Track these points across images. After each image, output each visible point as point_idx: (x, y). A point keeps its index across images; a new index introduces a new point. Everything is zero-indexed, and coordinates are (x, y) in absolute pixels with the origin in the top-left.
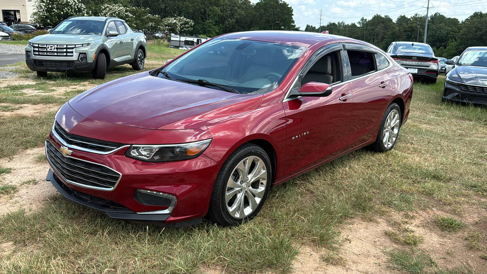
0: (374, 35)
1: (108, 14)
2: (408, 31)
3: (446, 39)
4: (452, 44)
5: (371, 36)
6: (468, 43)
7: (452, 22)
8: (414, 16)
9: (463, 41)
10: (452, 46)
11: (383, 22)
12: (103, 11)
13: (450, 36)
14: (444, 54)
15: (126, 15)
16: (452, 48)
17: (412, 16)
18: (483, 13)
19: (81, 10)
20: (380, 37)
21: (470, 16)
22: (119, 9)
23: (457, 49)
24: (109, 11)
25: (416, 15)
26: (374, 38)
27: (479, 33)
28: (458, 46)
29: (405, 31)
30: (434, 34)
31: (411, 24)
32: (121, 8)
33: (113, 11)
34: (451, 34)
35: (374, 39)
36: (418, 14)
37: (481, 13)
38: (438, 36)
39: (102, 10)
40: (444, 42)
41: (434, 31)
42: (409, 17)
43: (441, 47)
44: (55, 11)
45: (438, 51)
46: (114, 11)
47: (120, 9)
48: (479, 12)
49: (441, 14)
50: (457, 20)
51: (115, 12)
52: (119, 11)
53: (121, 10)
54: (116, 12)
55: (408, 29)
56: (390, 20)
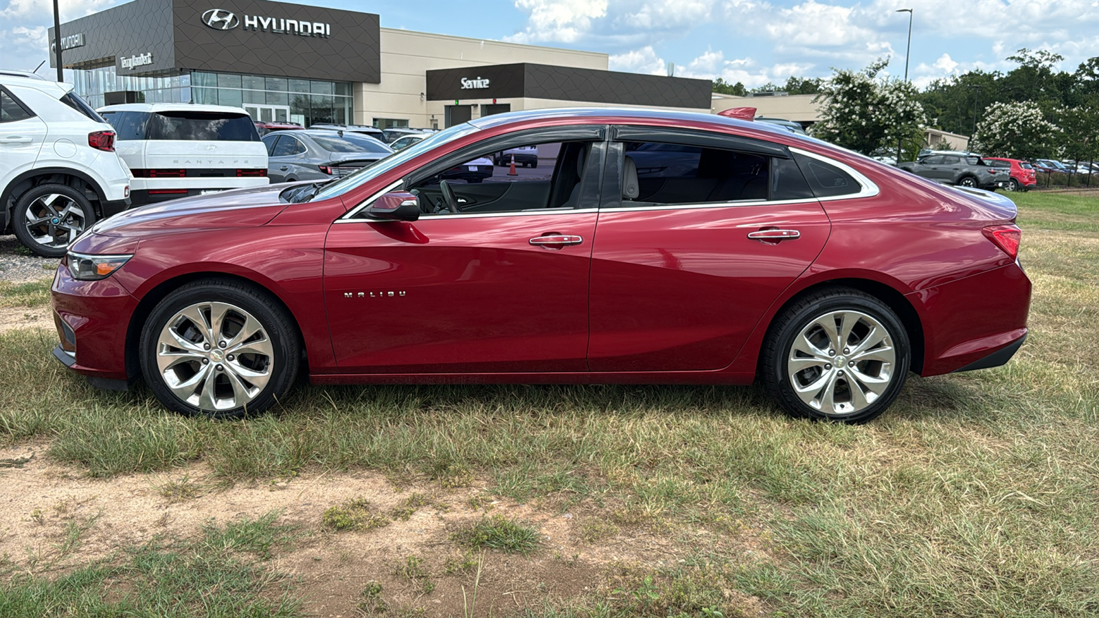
1: (996, 123)
12: (987, 118)
15: (1041, 126)
19: (914, 116)
22: (1025, 114)
24: (1000, 117)
32: (1033, 111)
33: (1009, 117)
39: (986, 116)
44: (854, 120)
46: (1011, 118)
47: (1029, 113)
51: (1015, 121)
52: (1025, 117)
53: (1032, 115)
54: (1017, 119)
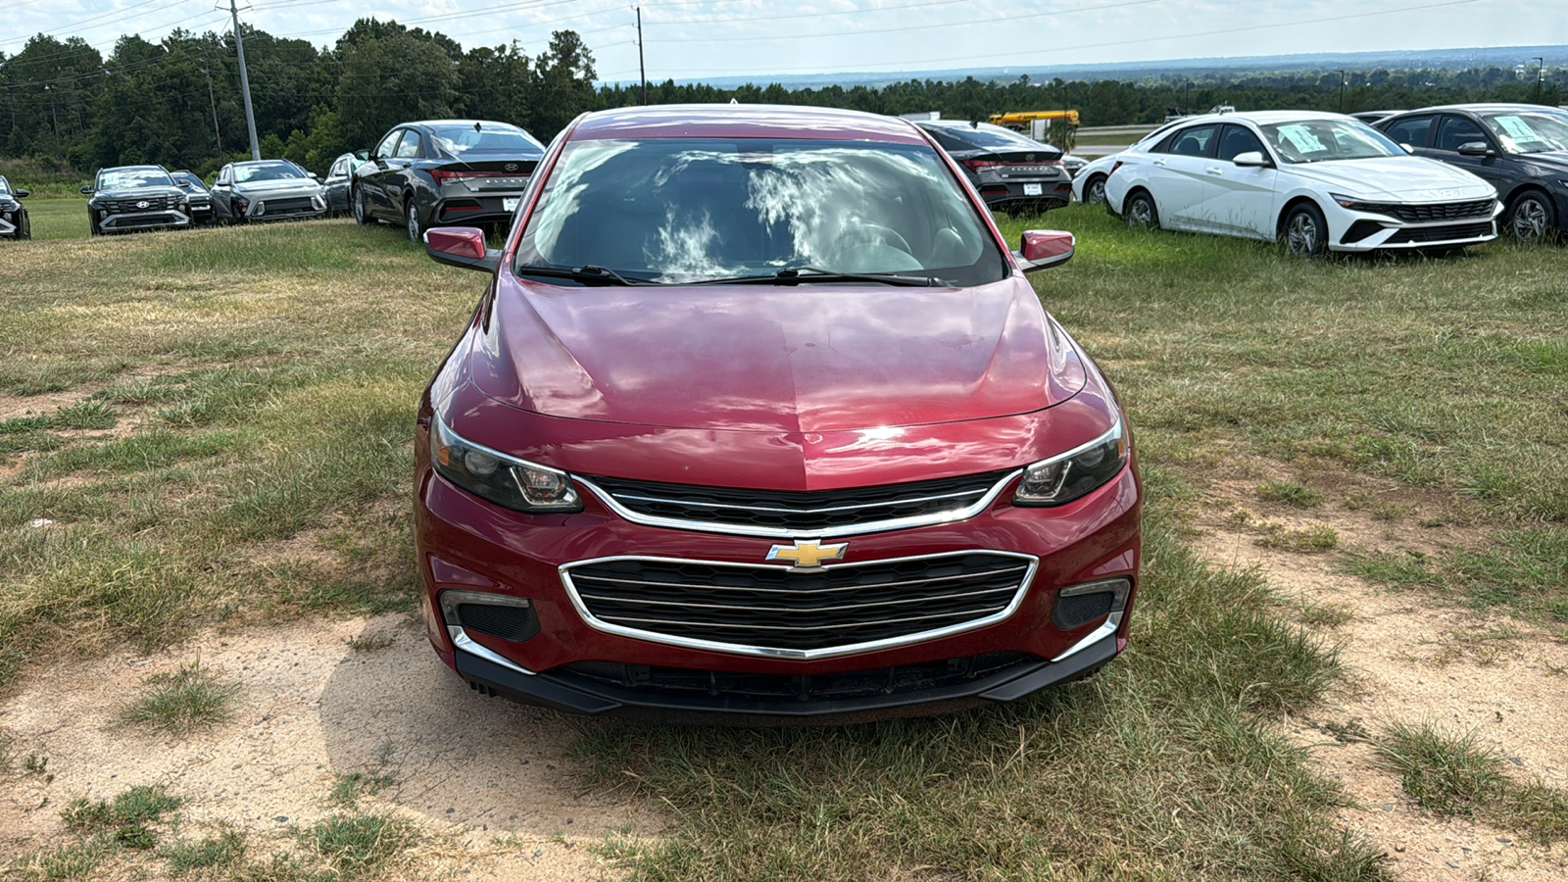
0: (48, 108)
2: (172, 87)
3: (299, 105)
4: (323, 118)
5: (37, 112)
6: (370, 113)
7: (297, 52)
8: (170, 39)
9: (356, 110)
10: (327, 127)
11: (70, 62)
13: (311, 93)
14: (307, 151)
16: (326, 132)
17: (166, 39)
18: (381, 23)
20: (74, 114)
21: (346, 31)
23: (343, 135)
25: (178, 32)
26: (51, 116)
27: (393, 83)
28: (343, 124)
29: (158, 88)
30: (260, 93)
31: (174, 64)
34: (314, 90)
35: (51, 121)
36: (183, 29)
37: (375, 23)
38: (271, 97)
40: (295, 114)
41: (258, 83)
42: (156, 42)
43: (294, 132)
45: (287, 145)
48: (368, 20)
49: (255, 29)
50: (309, 44)
55: (169, 82)
56: (95, 55)
